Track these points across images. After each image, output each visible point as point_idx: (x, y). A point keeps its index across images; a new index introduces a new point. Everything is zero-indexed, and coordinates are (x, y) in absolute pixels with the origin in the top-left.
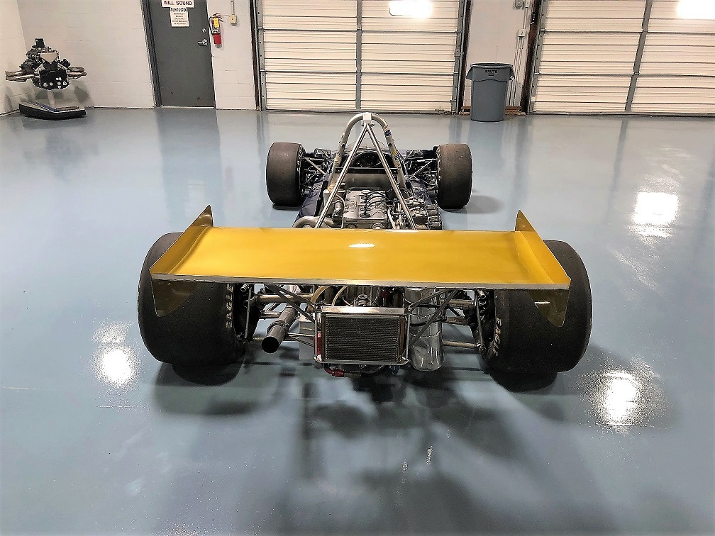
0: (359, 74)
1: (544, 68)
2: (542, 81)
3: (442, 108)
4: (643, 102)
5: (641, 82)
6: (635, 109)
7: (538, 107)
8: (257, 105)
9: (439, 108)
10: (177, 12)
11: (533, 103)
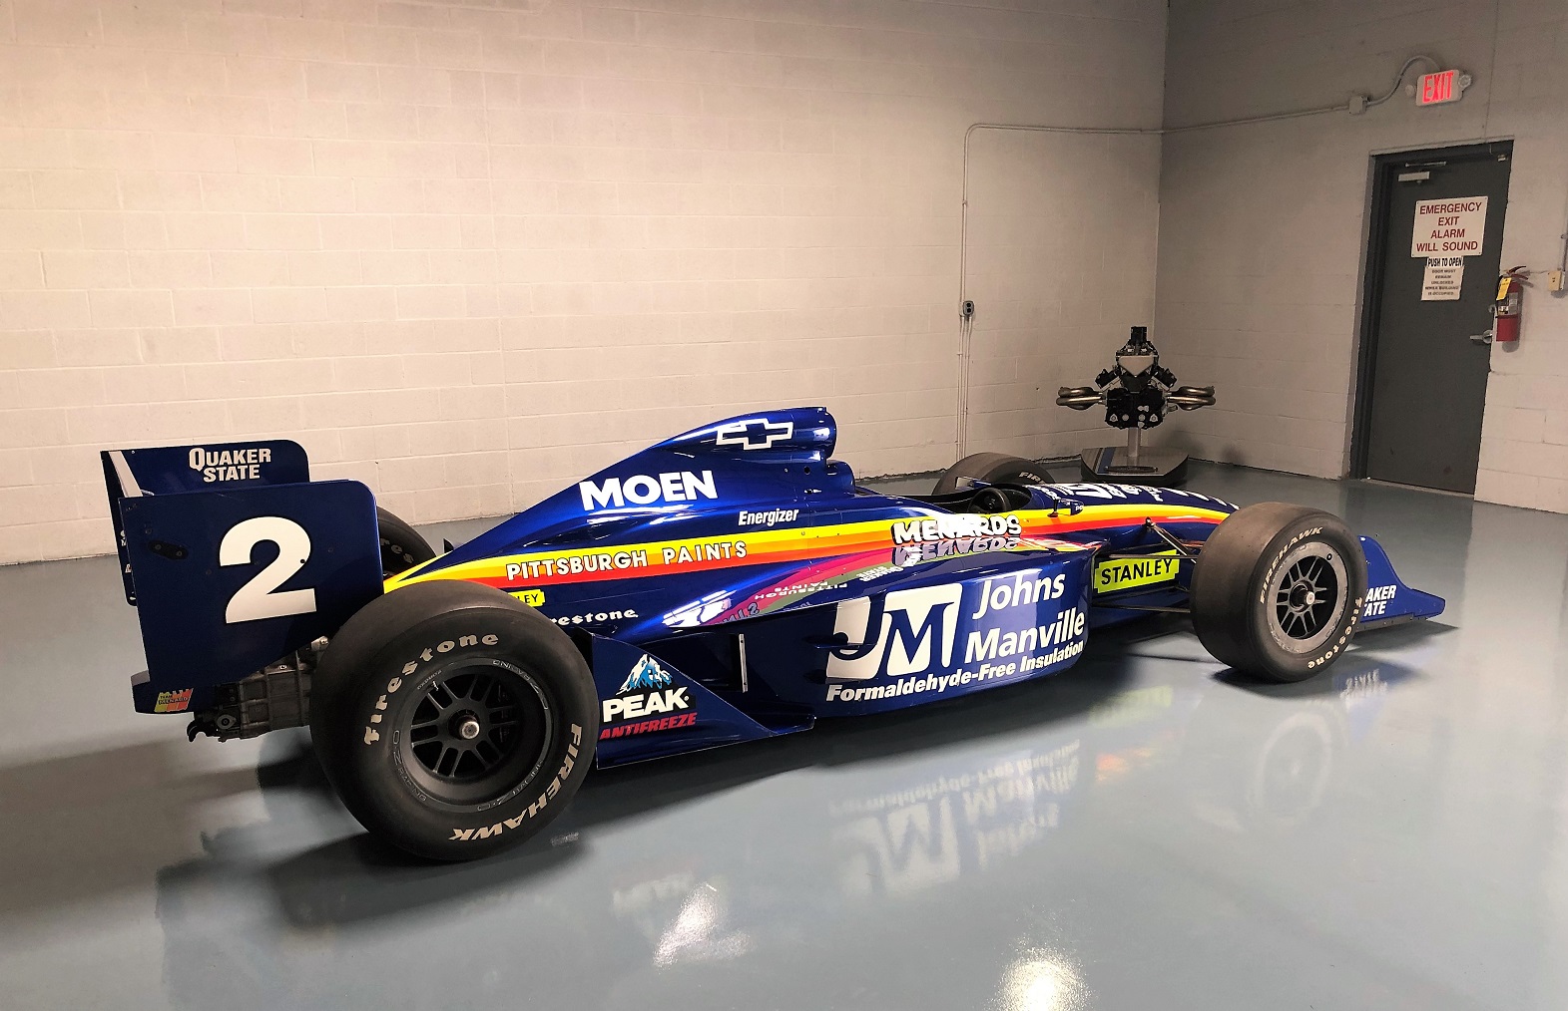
10: (1441, 267)
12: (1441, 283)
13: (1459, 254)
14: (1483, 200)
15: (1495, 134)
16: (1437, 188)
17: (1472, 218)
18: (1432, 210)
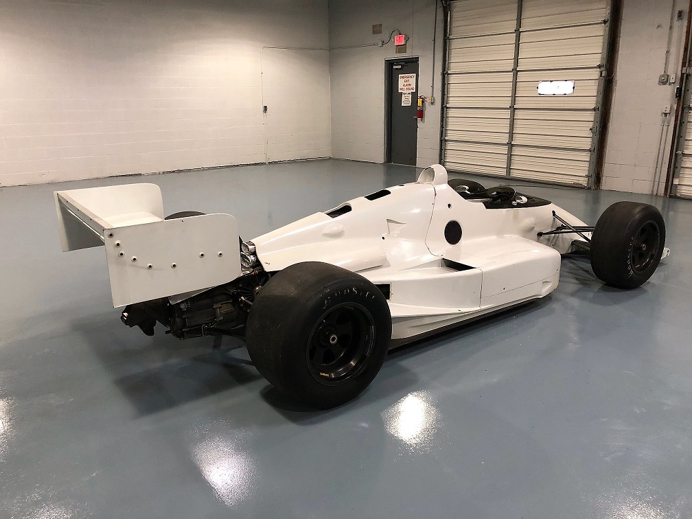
0: (510, 146)
1: (689, 147)
2: (687, 162)
3: (580, 182)
7: (682, 191)
9: (576, 182)
10: (406, 95)
11: (676, 185)
12: (406, 101)
13: (410, 92)
14: (415, 75)
15: (415, 55)
16: (402, 71)
17: (413, 81)
18: (403, 77)
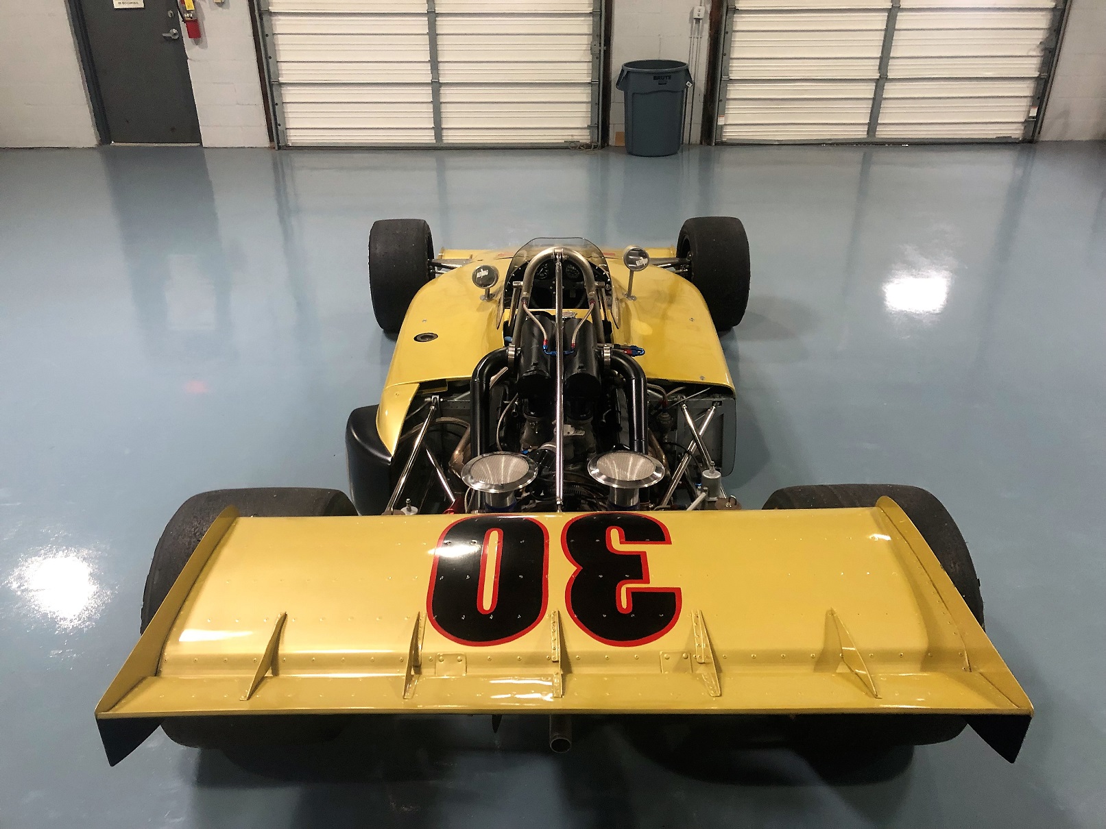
0: (436, 86)
1: (737, 70)
2: (734, 91)
3: (576, 138)
4: (894, 123)
5: (890, 90)
6: (883, 133)
7: (730, 134)
8: (271, 139)
9: (570, 138)
11: (722, 127)
